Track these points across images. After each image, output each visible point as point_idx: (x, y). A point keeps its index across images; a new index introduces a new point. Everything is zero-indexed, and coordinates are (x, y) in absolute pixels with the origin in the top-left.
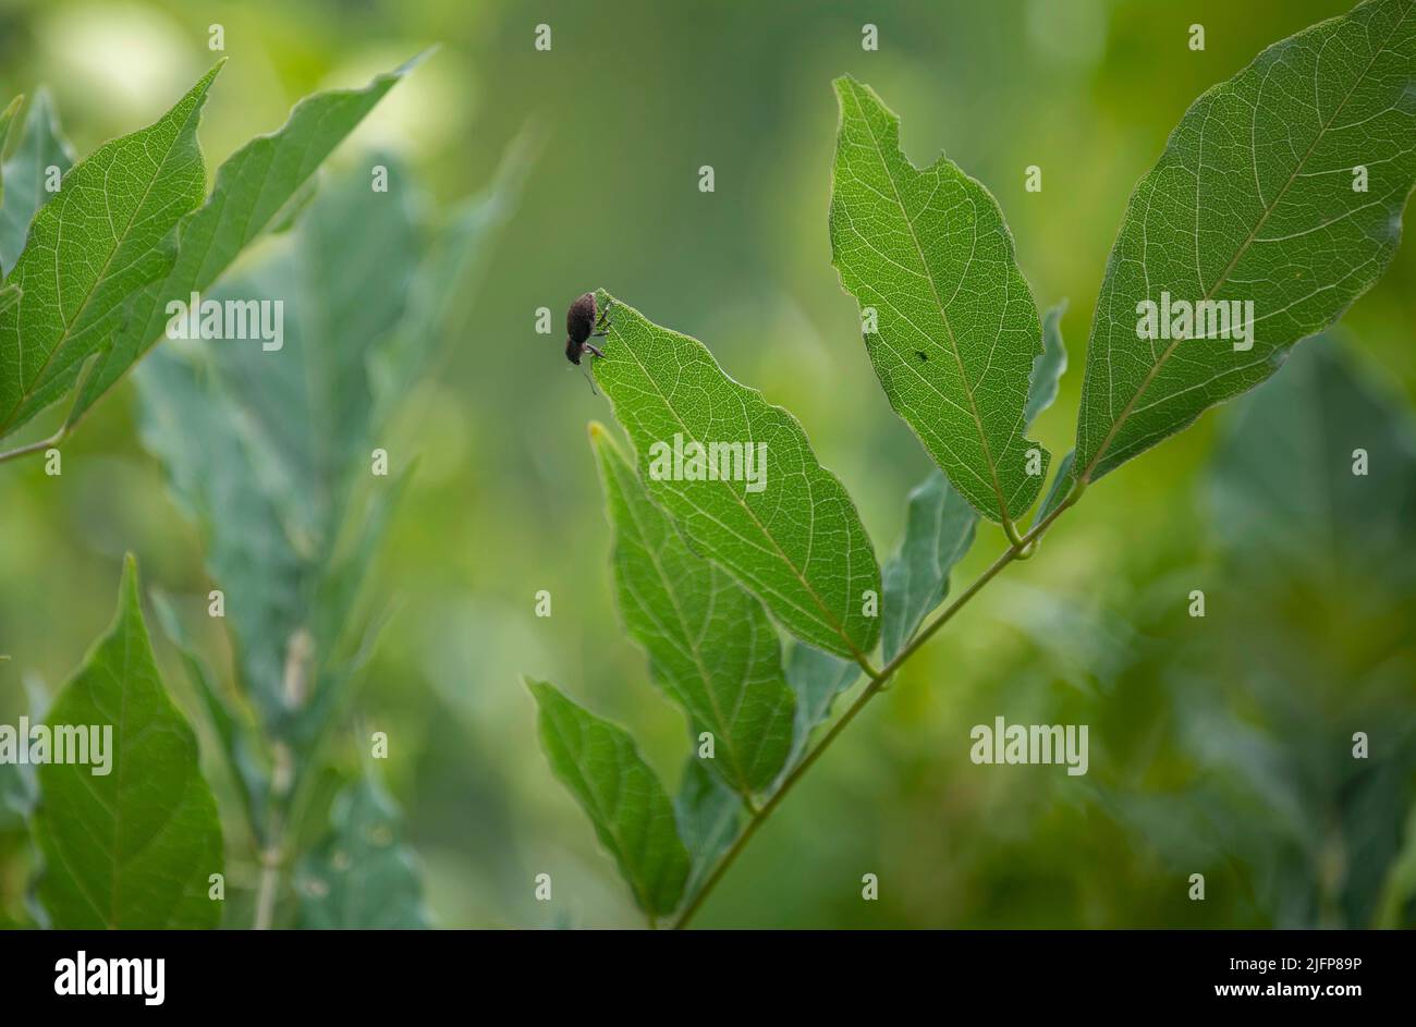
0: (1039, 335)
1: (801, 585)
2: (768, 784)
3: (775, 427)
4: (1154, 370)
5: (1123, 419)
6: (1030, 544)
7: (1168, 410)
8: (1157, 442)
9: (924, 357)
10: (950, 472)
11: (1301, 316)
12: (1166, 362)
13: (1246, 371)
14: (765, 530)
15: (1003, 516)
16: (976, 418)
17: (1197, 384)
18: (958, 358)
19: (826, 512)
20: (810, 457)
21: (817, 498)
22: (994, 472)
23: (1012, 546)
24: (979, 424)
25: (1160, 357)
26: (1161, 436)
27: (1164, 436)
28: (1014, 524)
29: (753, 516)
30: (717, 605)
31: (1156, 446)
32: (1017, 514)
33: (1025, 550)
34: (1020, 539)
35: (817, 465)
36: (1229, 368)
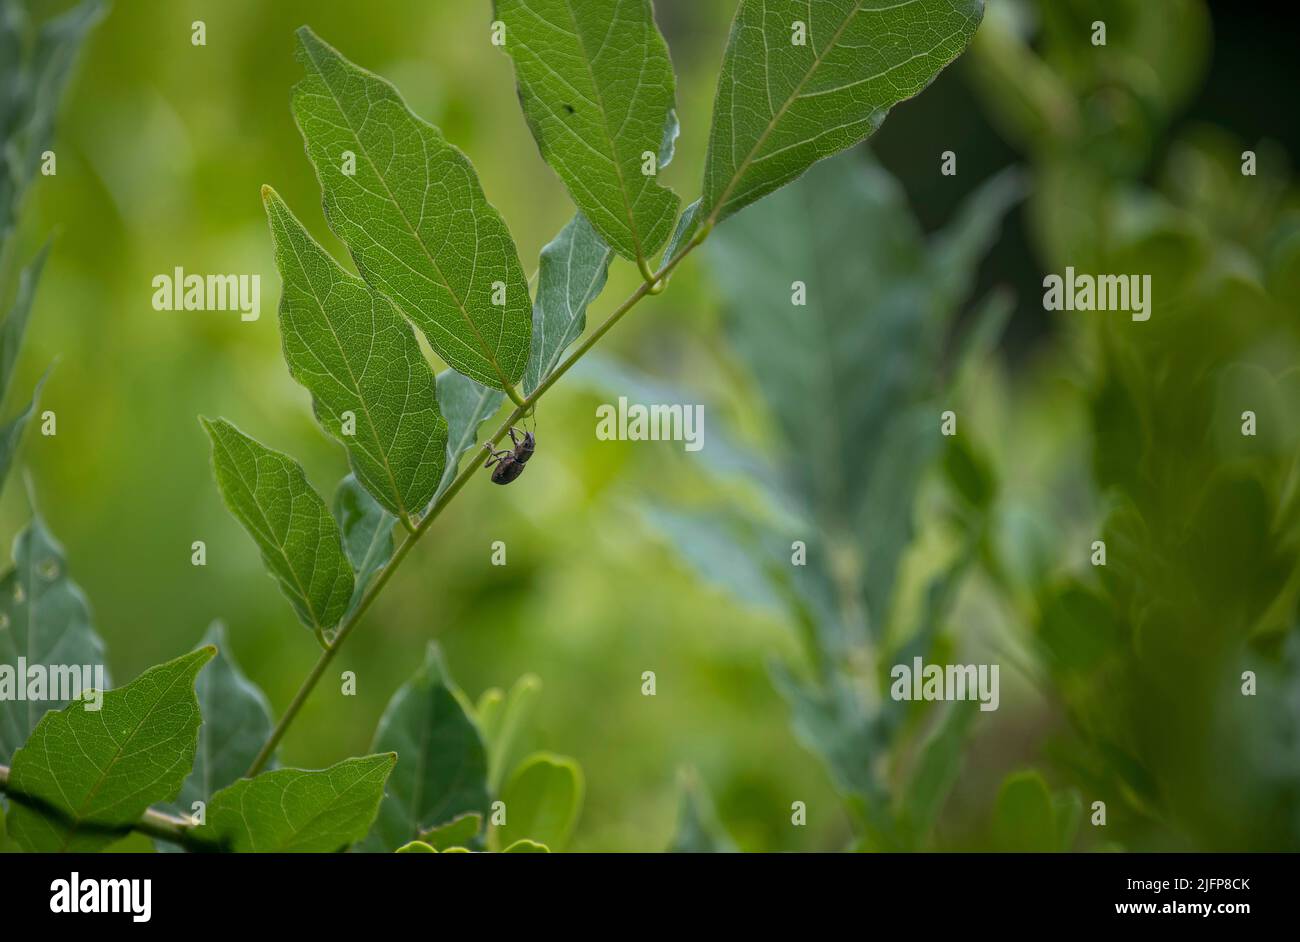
0: (673, 91)
1: (461, 315)
2: (423, 506)
3: (450, 166)
4: (772, 124)
5: (744, 167)
6: (660, 281)
7: (782, 161)
8: (772, 190)
9: (571, 110)
10: (591, 216)
11: (898, 80)
12: (782, 117)
13: (850, 129)
14: (433, 261)
15: (638, 255)
16: (616, 165)
17: (808, 138)
18: (602, 110)
19: (488, 248)
20: (480, 195)
21: (482, 234)
22: (631, 214)
23: (644, 282)
24: (619, 171)
25: (777, 112)
26: (776, 186)
27: (778, 186)
28: (647, 263)
29: (424, 247)
30: (377, 346)
31: (771, 194)
32: (650, 253)
33: (656, 287)
34: (652, 276)
35: (485, 202)
36: (836, 125)
